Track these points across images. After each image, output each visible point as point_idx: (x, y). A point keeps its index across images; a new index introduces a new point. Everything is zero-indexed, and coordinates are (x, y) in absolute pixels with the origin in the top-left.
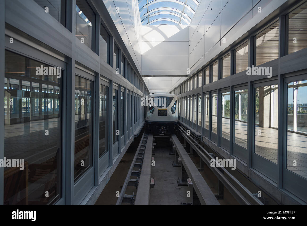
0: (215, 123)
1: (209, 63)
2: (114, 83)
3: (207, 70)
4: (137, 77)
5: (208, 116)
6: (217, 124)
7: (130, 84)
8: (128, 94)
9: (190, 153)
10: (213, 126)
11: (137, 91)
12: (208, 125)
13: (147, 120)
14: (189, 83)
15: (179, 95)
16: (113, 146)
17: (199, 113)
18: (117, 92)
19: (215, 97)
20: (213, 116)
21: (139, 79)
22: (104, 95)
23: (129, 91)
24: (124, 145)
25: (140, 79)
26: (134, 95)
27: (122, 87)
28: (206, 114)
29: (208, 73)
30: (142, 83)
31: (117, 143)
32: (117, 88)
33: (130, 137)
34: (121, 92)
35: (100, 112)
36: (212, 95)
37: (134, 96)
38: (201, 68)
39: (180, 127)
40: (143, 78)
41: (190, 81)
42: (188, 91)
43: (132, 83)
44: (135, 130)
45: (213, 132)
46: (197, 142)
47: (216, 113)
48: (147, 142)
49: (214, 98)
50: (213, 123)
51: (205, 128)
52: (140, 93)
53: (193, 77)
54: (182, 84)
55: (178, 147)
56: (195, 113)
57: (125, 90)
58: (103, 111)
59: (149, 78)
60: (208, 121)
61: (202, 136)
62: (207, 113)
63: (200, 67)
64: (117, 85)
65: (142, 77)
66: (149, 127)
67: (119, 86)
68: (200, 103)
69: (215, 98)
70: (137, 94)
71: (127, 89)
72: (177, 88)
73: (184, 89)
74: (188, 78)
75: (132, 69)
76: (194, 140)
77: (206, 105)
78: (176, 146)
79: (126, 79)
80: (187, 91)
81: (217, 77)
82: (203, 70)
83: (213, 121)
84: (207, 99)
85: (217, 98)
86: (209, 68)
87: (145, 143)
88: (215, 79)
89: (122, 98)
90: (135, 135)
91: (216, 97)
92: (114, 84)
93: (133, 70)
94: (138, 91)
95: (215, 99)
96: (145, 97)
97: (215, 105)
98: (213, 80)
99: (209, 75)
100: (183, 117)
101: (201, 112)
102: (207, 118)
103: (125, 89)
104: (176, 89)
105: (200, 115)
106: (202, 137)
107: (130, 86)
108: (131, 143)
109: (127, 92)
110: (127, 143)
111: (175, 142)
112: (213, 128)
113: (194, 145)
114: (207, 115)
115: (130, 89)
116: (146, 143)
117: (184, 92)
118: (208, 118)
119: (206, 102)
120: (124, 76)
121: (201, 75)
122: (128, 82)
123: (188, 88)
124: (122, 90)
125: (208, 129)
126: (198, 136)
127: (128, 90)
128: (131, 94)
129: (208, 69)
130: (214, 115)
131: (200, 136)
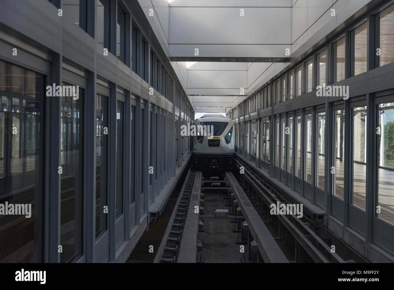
0: (360, 181)
1: (344, 26)
2: (98, 78)
3: (338, 43)
4: (158, 61)
5: (343, 164)
6: (365, 184)
7: (139, 79)
8: (134, 107)
9: (294, 260)
10: (355, 190)
11: (158, 99)
12: (343, 186)
13: (194, 151)
14: (292, 77)
15: (265, 109)
16: (96, 242)
17: (320, 155)
18: (107, 101)
19: (359, 114)
20: (355, 164)
21: (163, 67)
22: (72, 108)
23: (138, 98)
24: (123, 239)
25: (166, 68)
26: (150, 109)
27: (118, 90)
28: (337, 158)
29: (341, 51)
30: (170, 77)
31: (105, 235)
32: (106, 93)
33: (139, 218)
34: (117, 102)
35: (62, 154)
36: (352, 109)
37: (151, 112)
38: (325, 40)
39: (238, 162)
40: (173, 64)
41: (296, 73)
42: (292, 98)
43: (145, 78)
44: (153, 201)
45: (354, 205)
46: (313, 230)
47: (362, 157)
48: (183, 230)
49: (358, 117)
50: (354, 182)
51: (335, 195)
52: (166, 103)
53: (303, 63)
54: (274, 81)
55: (263, 244)
56: (309, 156)
57: (126, 96)
58: (67, 150)
59: (189, 65)
60: (343, 176)
61: (327, 216)
62: (339, 156)
63: (321, 37)
64: (106, 85)
65: (171, 62)
66: (196, 162)
67: (112, 86)
68: (322, 131)
69: (362, 116)
70: (159, 107)
71: (133, 94)
72: (262, 90)
73: (279, 94)
74: (292, 66)
75: (145, 42)
76: (306, 227)
77: (337, 134)
78: (258, 241)
79: (129, 66)
80: (287, 99)
81: (366, 62)
82: (330, 45)
83: (355, 177)
84: (340, 118)
85: (366, 117)
86: (345, 38)
87: (177, 235)
88: (360, 68)
89: (118, 116)
90: (153, 214)
91: (364, 113)
92: (97, 81)
93: (148, 43)
94: (160, 99)
95: (360, 120)
96: (178, 115)
97: (360, 135)
98: (356, 71)
99: (344, 57)
100: (277, 165)
101: (324, 154)
102: (338, 168)
103: (127, 93)
104: (259, 94)
105: (321, 160)
106: (325, 217)
107: (139, 87)
108: (141, 234)
109: (132, 102)
110: (132, 233)
111: (257, 231)
112: (354, 195)
113: (306, 240)
114: (341, 160)
115: (139, 93)
116: (181, 235)
117: (281, 102)
118: (343, 169)
119: (337, 128)
120: (124, 59)
121: (324, 56)
122: (134, 76)
123: (292, 90)
124: (119, 96)
125: (342, 198)
126: (315, 215)
127: (134, 97)
128: (142, 106)
129: (343, 43)
130: (359, 160)
131: (321, 217)
